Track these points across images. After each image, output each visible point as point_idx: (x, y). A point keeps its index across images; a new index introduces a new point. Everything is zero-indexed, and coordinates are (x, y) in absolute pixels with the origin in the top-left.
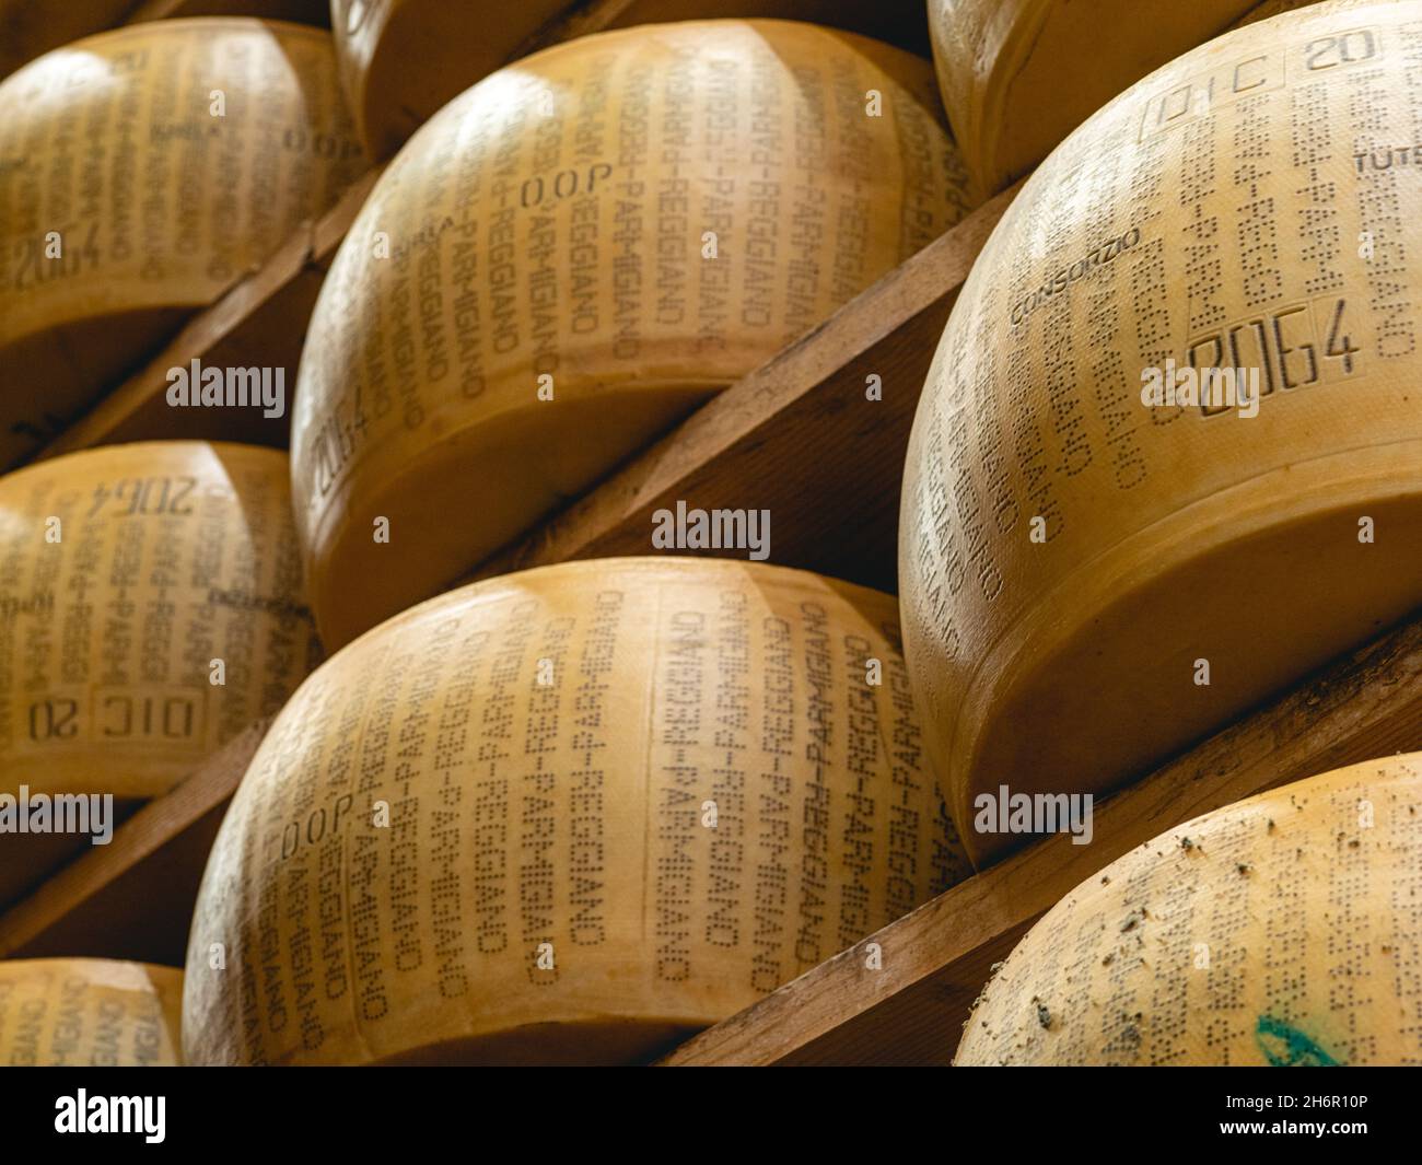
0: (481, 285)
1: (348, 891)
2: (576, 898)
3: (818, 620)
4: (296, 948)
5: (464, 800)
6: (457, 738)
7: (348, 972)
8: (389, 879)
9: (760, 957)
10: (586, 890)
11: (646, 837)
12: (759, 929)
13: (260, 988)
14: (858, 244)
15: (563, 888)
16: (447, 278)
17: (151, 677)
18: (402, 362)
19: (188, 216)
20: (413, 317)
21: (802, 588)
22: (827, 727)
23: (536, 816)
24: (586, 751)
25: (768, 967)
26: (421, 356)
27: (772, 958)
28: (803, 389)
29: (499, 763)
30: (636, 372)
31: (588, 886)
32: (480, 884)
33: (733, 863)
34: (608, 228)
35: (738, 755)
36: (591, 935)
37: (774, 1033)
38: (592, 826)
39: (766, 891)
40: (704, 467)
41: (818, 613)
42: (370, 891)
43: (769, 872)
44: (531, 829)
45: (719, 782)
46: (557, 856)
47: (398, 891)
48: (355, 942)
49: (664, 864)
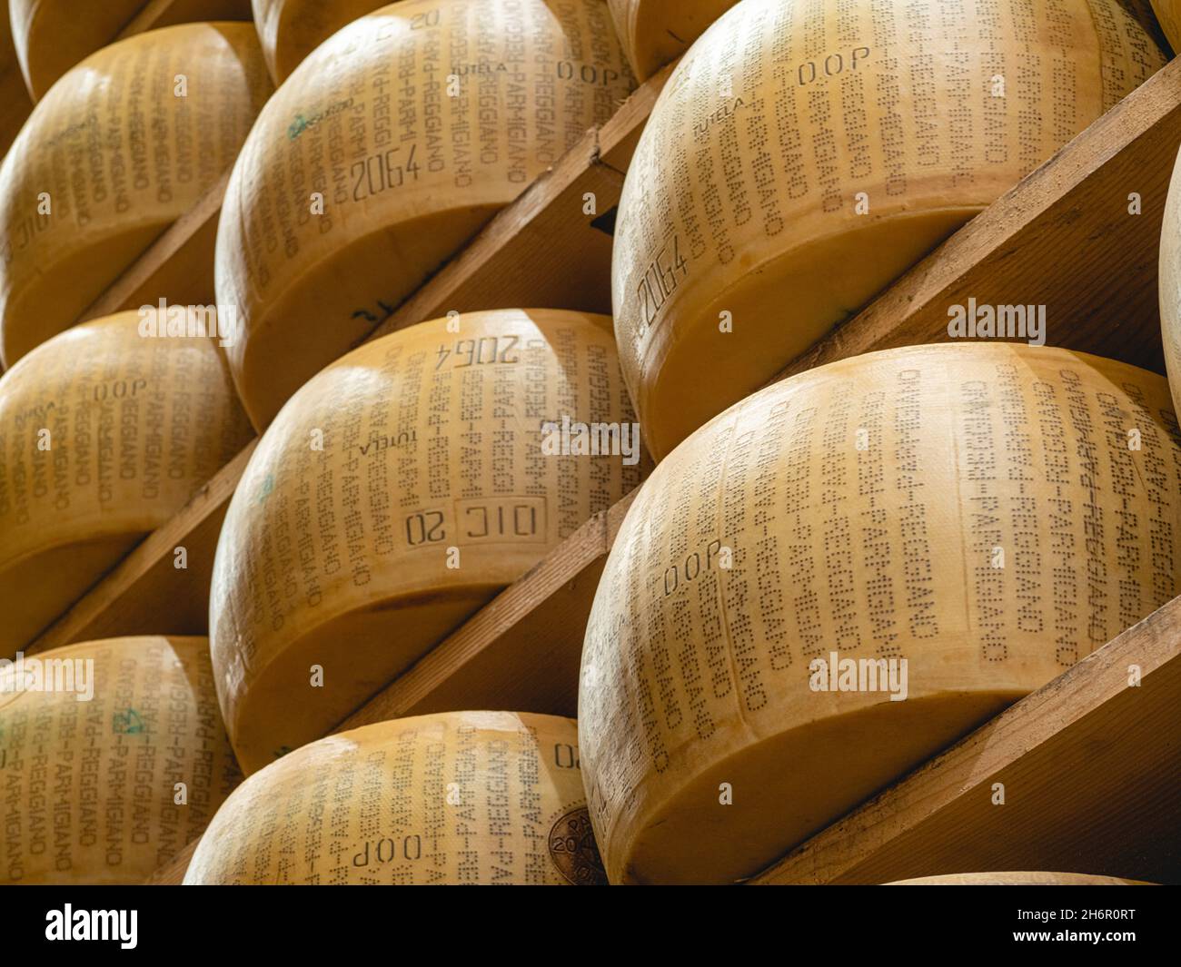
0: (772, 147)
1: (725, 614)
2: (912, 603)
3: (1075, 382)
4: (684, 662)
5: (814, 534)
6: (802, 488)
7: (731, 675)
8: (759, 600)
9: (1062, 639)
10: (920, 596)
11: (963, 551)
12: (1058, 617)
13: (656, 697)
14: (1070, 96)
15: (901, 595)
16: (744, 145)
17: (500, 489)
18: (712, 214)
19: (487, 134)
20: (718, 178)
21: (1057, 359)
22: (1094, 461)
23: (874, 542)
24: (908, 490)
25: (1069, 646)
26: (728, 207)
27: (1071, 639)
28: (1047, 205)
29: (840, 505)
30: (907, 204)
31: (921, 593)
32: (835, 597)
33: (1034, 568)
34: (871, 96)
35: (1029, 486)
36: (928, 630)
37: (1085, 692)
38: (920, 546)
39: (1061, 589)
40: (968, 273)
41: (1073, 377)
42: (744, 612)
43: (1062, 573)
44: (871, 552)
45: (1015, 508)
46: (894, 571)
47: (767, 609)
48: (735, 652)
49: (980, 572)
